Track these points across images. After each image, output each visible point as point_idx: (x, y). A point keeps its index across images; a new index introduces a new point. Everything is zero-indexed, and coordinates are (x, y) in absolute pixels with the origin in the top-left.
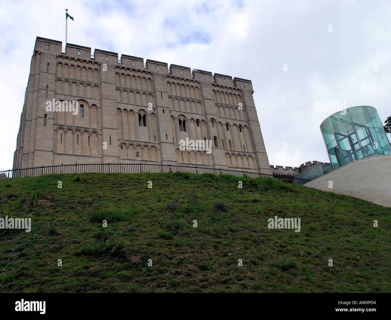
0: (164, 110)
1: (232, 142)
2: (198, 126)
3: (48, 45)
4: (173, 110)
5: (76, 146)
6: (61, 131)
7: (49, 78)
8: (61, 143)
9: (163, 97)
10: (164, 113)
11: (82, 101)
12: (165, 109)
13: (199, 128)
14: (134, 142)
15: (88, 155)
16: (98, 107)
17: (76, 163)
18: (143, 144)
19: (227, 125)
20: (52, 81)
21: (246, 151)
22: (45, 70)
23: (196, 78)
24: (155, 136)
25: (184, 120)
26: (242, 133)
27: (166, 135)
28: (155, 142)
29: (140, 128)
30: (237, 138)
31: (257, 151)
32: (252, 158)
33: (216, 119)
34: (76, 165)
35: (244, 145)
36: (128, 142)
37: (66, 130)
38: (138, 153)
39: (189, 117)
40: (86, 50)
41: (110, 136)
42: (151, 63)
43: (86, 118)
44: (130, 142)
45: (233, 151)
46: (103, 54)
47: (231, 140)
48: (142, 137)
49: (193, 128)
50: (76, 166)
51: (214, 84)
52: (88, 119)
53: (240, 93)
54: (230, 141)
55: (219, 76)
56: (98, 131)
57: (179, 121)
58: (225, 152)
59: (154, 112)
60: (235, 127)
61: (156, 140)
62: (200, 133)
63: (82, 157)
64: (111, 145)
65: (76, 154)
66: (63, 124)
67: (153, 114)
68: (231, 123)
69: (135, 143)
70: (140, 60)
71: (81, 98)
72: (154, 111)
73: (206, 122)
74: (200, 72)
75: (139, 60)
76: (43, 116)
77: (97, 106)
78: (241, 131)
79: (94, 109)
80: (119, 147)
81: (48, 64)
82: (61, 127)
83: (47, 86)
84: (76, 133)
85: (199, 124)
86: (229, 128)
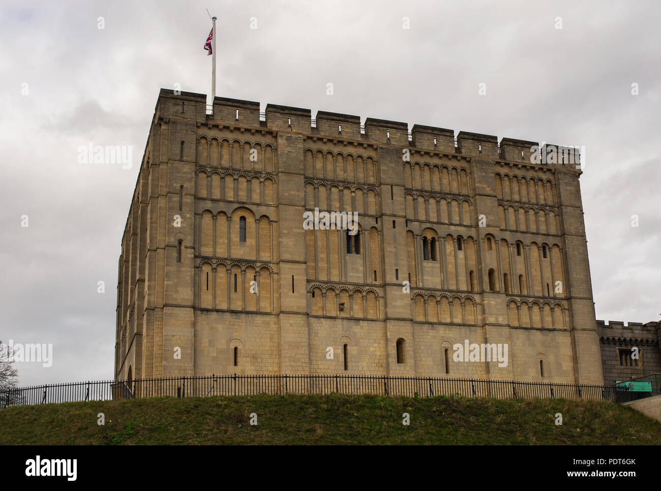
0: (394, 222)
1: (524, 279)
2: (460, 249)
3: (182, 103)
4: (412, 218)
5: (233, 295)
6: (206, 269)
7: (185, 170)
8: (207, 289)
9: (394, 195)
10: (394, 227)
11: (244, 209)
12: (397, 220)
13: (461, 254)
14: (336, 286)
15: (254, 309)
16: (271, 221)
17: (235, 375)
18: (351, 287)
19: (518, 244)
20: (189, 176)
21: (551, 295)
22: (177, 156)
23: (463, 151)
24: (375, 271)
25: (433, 239)
26: (548, 259)
27: (397, 270)
28: (374, 283)
29: (347, 258)
30: (536, 270)
31: (573, 295)
32: (562, 310)
33: (495, 236)
34: (235, 378)
35: (548, 284)
36: (325, 286)
37: (215, 266)
38: (343, 304)
39: (442, 231)
40: (251, 109)
41: (293, 276)
42: (375, 126)
43: (251, 241)
44: (329, 285)
45: (524, 296)
46: (282, 113)
47: (524, 274)
48: (351, 274)
49: (450, 252)
50: (235, 380)
51: (500, 161)
52: (254, 243)
53: (552, 178)
54: (520, 276)
55: (511, 143)
56: (271, 265)
57: (423, 240)
58: (509, 298)
59: (376, 226)
60: (534, 248)
61: (378, 279)
62: (463, 262)
63: (243, 316)
64: (293, 292)
65: (233, 308)
66: (210, 255)
67: (374, 230)
68: (527, 239)
69: (338, 286)
70: (353, 120)
71: (241, 205)
72: (377, 223)
73: (476, 241)
74: (473, 137)
75: (350, 120)
76: (176, 244)
77: (271, 219)
78: (545, 256)
79: (264, 224)
80: (309, 294)
81: (183, 143)
82: (207, 260)
83: (182, 187)
84: (232, 270)
85: (463, 245)
86: (522, 250)
